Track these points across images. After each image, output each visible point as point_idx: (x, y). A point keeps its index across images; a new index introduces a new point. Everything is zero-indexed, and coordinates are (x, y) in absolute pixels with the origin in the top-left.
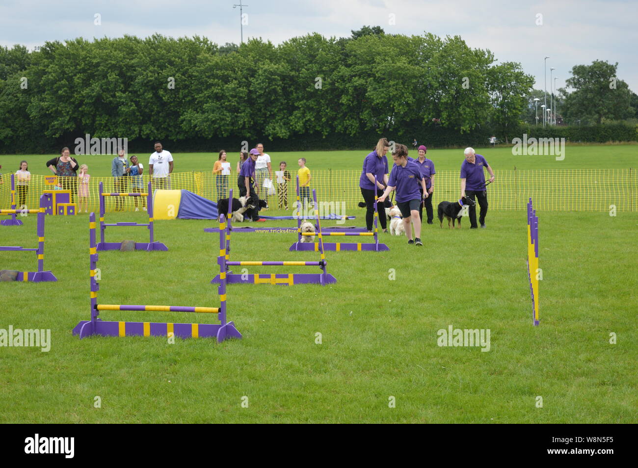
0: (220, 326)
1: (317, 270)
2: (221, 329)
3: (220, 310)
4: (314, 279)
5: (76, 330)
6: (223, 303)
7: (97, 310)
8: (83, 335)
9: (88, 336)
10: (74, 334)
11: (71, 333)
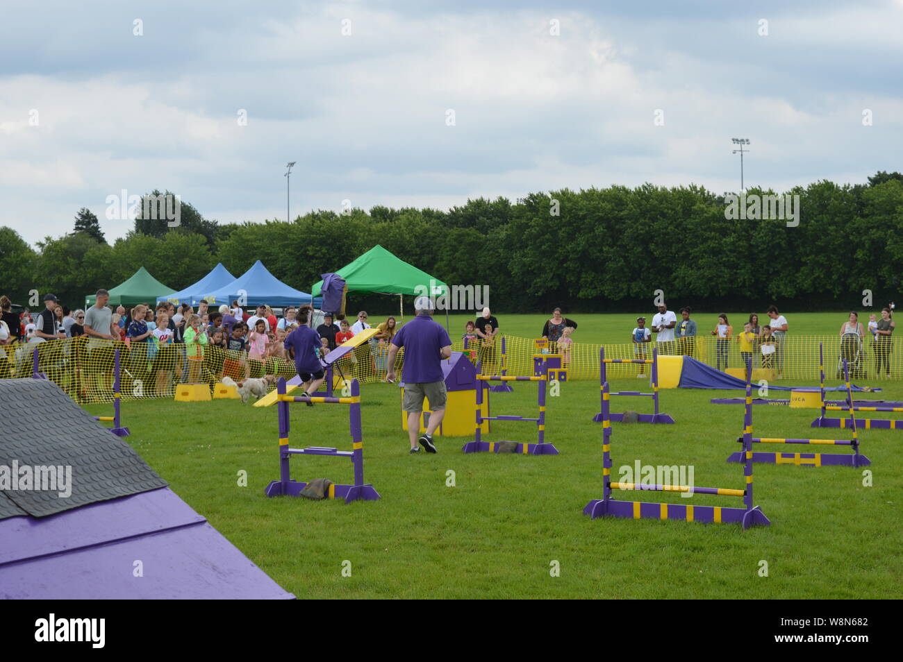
0: (746, 511)
1: (849, 450)
2: (747, 516)
3: (745, 493)
4: (845, 460)
5: (587, 510)
6: (750, 486)
7: (610, 489)
8: (595, 516)
9: (600, 516)
10: (585, 514)
11: (582, 511)
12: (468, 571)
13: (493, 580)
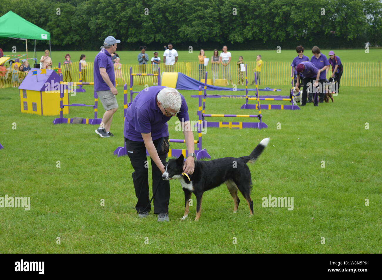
0: (198, 151)
1: (257, 120)
2: (199, 153)
3: (198, 142)
4: (254, 125)
5: (116, 152)
6: (200, 138)
8: (120, 155)
9: (122, 155)
10: (114, 154)
11: (113, 153)
12: (47, 185)
13: (60, 189)
